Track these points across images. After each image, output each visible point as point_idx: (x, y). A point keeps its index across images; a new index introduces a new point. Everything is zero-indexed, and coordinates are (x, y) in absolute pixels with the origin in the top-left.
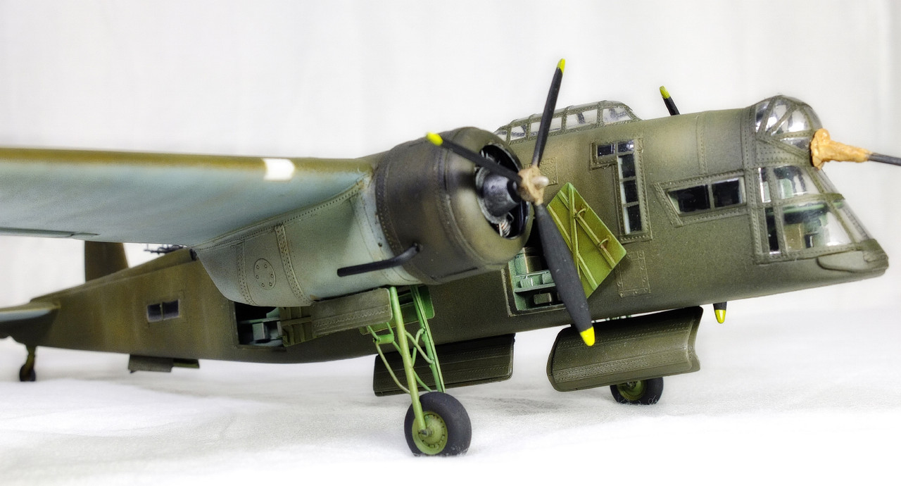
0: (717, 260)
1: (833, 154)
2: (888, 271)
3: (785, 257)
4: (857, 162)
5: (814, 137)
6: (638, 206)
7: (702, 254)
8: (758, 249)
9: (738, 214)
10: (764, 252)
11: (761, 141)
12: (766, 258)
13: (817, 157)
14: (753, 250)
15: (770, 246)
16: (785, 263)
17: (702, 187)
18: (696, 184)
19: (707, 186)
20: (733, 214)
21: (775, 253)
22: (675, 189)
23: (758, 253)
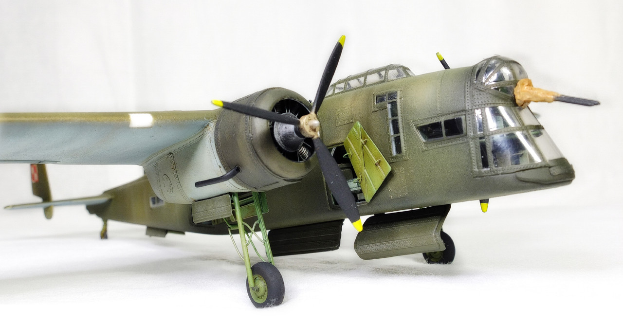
0: (449, 174)
1: (531, 97)
2: (574, 181)
3: (492, 172)
4: (549, 102)
5: (516, 85)
6: (399, 136)
7: (439, 169)
8: (474, 167)
9: (461, 142)
10: (478, 169)
11: (478, 89)
12: (480, 172)
13: (519, 100)
14: (472, 168)
15: (483, 164)
16: (492, 176)
17: (438, 123)
18: (434, 121)
19: (441, 122)
20: (458, 142)
21: (485, 169)
22: (422, 125)
23: (475, 170)
